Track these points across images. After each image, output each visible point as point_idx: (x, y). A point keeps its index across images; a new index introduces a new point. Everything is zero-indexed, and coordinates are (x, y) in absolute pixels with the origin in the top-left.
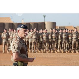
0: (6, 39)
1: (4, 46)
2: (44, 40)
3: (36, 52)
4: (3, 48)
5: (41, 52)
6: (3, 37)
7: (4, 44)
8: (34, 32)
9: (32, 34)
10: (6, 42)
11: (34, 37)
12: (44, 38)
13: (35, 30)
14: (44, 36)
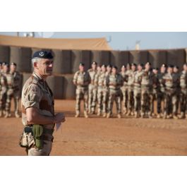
0: (82, 86)
1: (77, 101)
2: (169, 91)
3: (148, 117)
4: (77, 106)
5: (161, 117)
6: (76, 82)
7: (78, 97)
8: (146, 70)
9: (141, 76)
10: (83, 92)
11: (145, 82)
12: (169, 84)
13: (147, 66)
14: (168, 80)
